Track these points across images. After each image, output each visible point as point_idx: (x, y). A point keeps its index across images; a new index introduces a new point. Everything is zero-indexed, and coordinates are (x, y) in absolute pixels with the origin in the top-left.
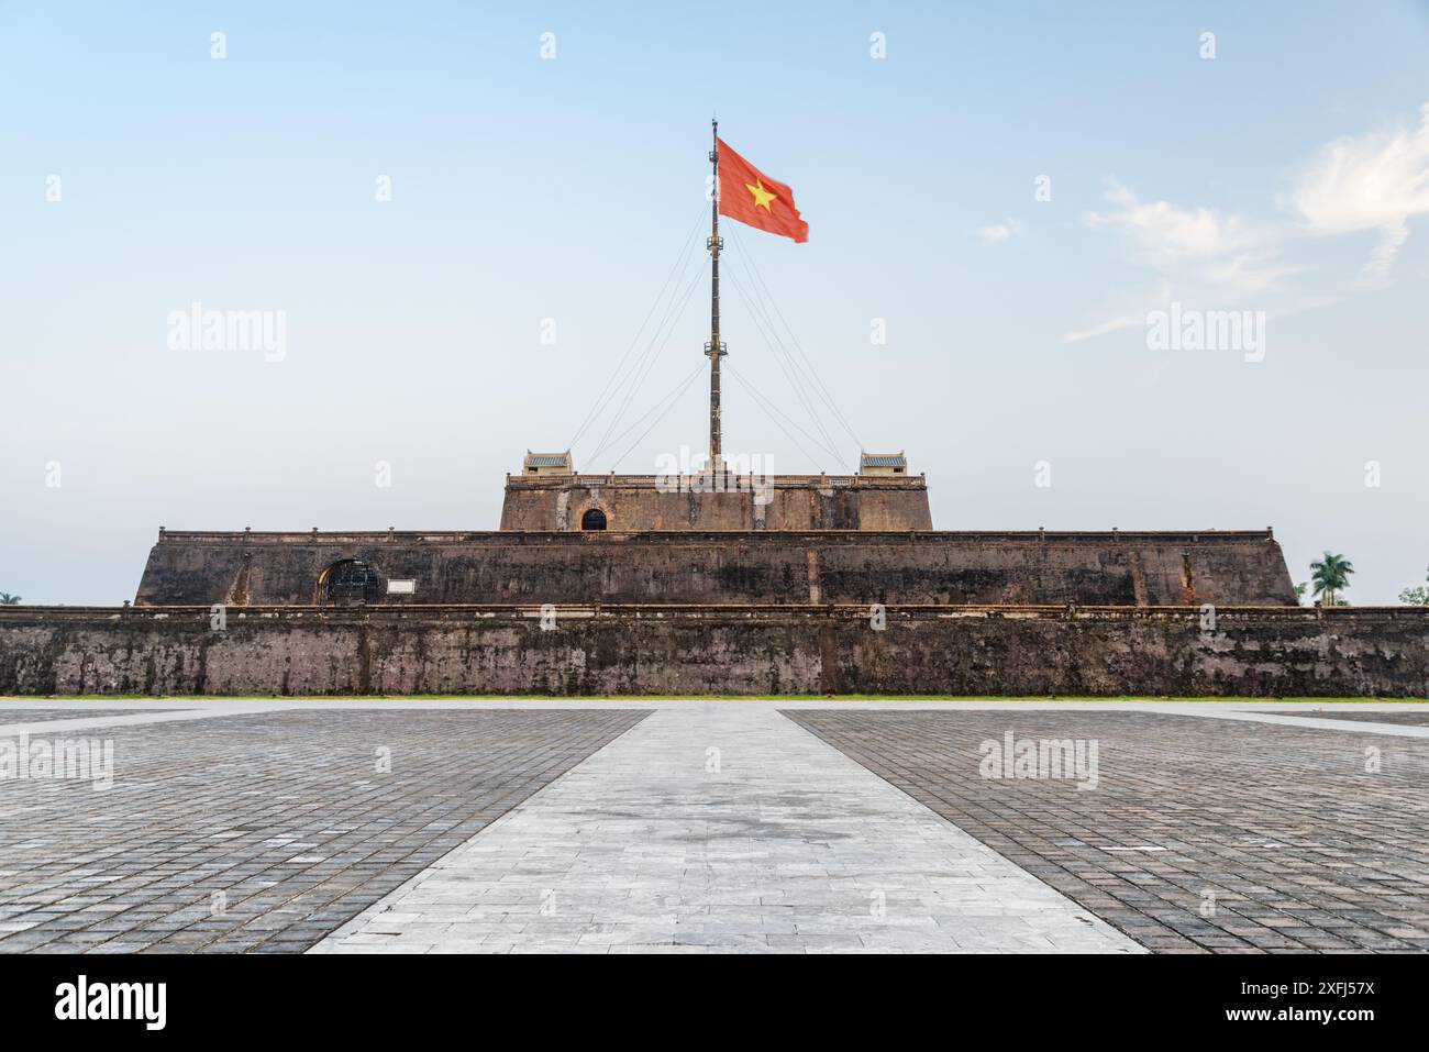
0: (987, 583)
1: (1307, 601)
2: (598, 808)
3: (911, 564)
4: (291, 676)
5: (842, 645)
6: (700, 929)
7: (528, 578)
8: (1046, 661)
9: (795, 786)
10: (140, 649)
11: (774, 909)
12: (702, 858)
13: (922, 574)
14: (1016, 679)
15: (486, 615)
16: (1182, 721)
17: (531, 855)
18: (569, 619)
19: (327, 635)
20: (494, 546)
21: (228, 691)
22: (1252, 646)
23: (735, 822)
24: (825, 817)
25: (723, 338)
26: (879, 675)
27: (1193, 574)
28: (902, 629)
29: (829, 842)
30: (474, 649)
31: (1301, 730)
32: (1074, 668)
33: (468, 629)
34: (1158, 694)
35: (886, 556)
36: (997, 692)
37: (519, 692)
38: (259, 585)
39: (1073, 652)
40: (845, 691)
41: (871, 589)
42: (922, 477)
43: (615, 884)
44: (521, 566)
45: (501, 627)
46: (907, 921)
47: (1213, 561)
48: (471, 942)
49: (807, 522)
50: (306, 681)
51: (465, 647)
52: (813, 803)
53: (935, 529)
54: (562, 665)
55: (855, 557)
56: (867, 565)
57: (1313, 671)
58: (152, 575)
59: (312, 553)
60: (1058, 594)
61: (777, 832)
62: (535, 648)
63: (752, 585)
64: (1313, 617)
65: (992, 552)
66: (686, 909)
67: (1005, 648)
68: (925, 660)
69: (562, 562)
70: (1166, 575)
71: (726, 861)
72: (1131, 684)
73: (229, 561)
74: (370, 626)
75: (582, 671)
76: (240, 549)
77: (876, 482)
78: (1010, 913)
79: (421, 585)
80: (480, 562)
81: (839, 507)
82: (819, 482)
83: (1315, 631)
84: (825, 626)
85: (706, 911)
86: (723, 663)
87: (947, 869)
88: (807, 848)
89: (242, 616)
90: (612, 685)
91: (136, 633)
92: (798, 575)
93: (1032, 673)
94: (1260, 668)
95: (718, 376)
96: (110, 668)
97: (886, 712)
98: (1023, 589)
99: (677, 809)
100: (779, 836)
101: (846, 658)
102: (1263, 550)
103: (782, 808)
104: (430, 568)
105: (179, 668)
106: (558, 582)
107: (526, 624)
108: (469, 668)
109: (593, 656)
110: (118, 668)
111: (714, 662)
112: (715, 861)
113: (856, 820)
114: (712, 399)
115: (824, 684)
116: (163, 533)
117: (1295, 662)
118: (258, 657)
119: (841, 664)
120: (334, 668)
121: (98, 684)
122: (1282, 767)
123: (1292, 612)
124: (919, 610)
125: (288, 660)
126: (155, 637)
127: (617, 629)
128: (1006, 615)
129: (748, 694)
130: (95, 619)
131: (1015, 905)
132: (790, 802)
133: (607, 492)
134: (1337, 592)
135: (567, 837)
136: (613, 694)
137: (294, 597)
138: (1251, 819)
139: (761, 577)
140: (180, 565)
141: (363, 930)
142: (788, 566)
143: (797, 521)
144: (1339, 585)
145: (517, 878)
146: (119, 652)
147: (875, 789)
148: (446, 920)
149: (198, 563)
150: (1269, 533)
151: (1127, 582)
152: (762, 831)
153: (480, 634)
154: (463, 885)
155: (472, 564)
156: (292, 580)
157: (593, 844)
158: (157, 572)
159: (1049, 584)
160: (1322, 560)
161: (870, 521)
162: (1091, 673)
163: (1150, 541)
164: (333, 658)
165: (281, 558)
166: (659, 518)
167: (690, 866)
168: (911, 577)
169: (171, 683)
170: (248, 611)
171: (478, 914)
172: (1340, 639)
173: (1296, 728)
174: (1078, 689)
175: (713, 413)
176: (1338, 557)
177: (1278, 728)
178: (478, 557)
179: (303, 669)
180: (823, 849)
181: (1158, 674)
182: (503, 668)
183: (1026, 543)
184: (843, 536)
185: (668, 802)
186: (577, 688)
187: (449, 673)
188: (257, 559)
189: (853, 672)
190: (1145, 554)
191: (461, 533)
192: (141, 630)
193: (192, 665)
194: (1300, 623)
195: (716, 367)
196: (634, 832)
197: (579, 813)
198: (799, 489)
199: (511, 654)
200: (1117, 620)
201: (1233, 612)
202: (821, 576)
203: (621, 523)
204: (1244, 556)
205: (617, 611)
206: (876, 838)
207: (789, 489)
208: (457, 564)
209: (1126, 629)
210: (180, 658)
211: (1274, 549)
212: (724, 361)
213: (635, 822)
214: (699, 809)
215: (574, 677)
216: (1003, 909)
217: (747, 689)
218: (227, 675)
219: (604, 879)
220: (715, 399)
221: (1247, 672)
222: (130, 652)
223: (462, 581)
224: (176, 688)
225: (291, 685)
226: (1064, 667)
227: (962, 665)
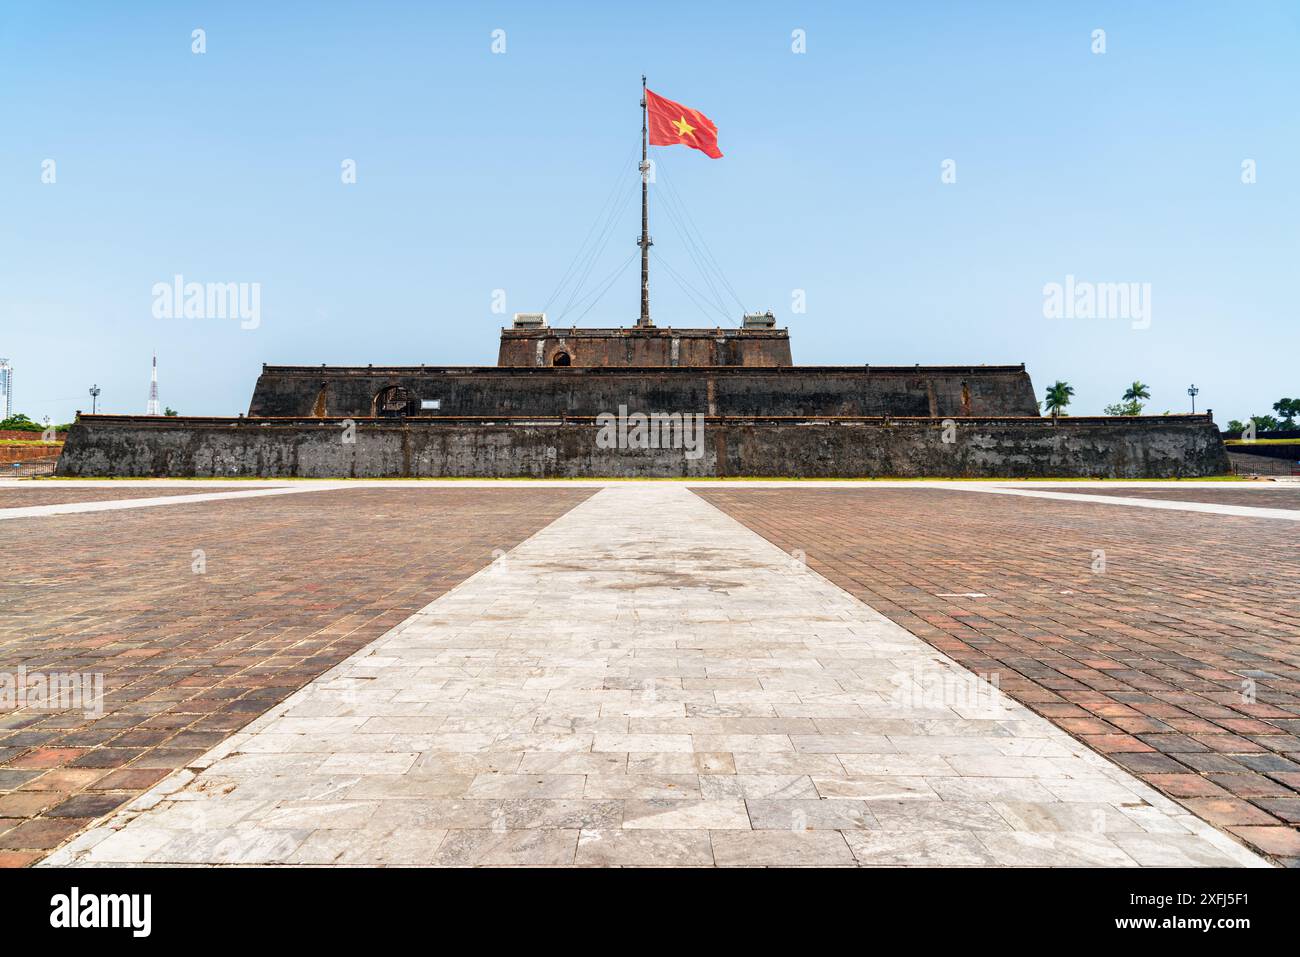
0: (829, 402)
1: (1045, 413)
2: (555, 562)
3: (778, 389)
4: (356, 465)
5: (731, 444)
6: (626, 673)
7: (517, 399)
8: (868, 454)
9: (701, 544)
10: (252, 447)
11: (688, 652)
12: (630, 604)
13: (785, 396)
14: (849, 465)
15: (488, 424)
16: (964, 494)
17: (498, 602)
18: (545, 426)
19: (380, 437)
20: (493, 377)
21: (313, 474)
22: (1009, 444)
23: (656, 573)
24: (724, 569)
25: (650, 234)
26: (756, 464)
27: (970, 395)
28: (771, 432)
29: (728, 590)
30: (481, 447)
31: (1049, 502)
32: (887, 459)
33: (476, 433)
34: (944, 476)
35: (761, 384)
36: (835, 475)
37: (511, 476)
38: (333, 403)
39: (887, 448)
40: (733, 475)
41: (750, 406)
42: (786, 331)
43: (560, 628)
44: (512, 390)
45: (499, 432)
46: (797, 664)
47: (983, 386)
48: (434, 686)
49: (708, 361)
50: (367, 468)
51: (474, 445)
52: (715, 558)
53: (794, 365)
54: (540, 458)
55: (739, 384)
56: (748, 390)
57: (1049, 460)
58: (259, 397)
59: (368, 382)
60: (877, 410)
61: (689, 582)
62: (522, 446)
63: (670, 403)
64: (1051, 424)
65: (833, 381)
66: (615, 652)
67: (841, 446)
68: (787, 454)
69: (540, 388)
70: (951, 396)
71: (650, 607)
72: (925, 470)
73: (312, 387)
74: (409, 431)
75: (554, 461)
76: (318, 378)
77: (755, 334)
78: (879, 656)
79: (443, 404)
80: (484, 388)
81: (729, 351)
82: (716, 333)
83: (1052, 433)
84: (719, 430)
85: (631, 654)
86: (650, 456)
87: (822, 614)
88: (711, 595)
89: (321, 424)
90: (574, 471)
91: (249, 436)
92: (701, 397)
93: (858, 462)
94: (1013, 458)
95: (646, 260)
96: (232, 459)
97: (760, 489)
98: (854, 405)
99: (614, 562)
100: (690, 585)
101: (733, 453)
102: (1018, 379)
103: (692, 562)
104: (450, 392)
105: (279, 459)
106: (537, 401)
107: (516, 430)
108: (477, 459)
109: (562, 451)
110: (237, 459)
111: (644, 455)
112: (642, 606)
113: (748, 571)
114: (643, 276)
115: (718, 470)
116: (265, 368)
117: (1036, 454)
118: (334, 452)
119: (730, 456)
120: (385, 460)
121: (224, 469)
122: (1047, 528)
123: (1037, 421)
124: (783, 420)
125: (354, 454)
126: (262, 438)
127: (577, 433)
128: (842, 424)
129: (666, 477)
130: (220, 425)
131: (882, 647)
132: (698, 557)
133: (571, 341)
134: (1062, 408)
135: (530, 586)
136: (575, 477)
137: (357, 412)
138: (1042, 570)
139: (675, 398)
140: (278, 390)
141: (346, 675)
142: (694, 390)
143: (699, 360)
144: (1064, 404)
145: (483, 623)
146: (238, 448)
147: (760, 547)
148: (417, 665)
149: (291, 388)
150: (1022, 367)
151: (925, 401)
152: (677, 581)
153: (484, 437)
154: (439, 630)
155: (478, 389)
156: (356, 400)
157: (548, 593)
158: (262, 395)
159: (871, 402)
160: (1054, 385)
161: (750, 360)
162: (899, 462)
163: (940, 374)
164: (385, 453)
165: (347, 385)
166: (606, 358)
167: (622, 612)
168: (777, 398)
169: (274, 470)
170: (326, 421)
171: (444, 658)
172: (1068, 439)
173: (1046, 499)
174: (889, 472)
175: (643, 286)
176: (1065, 384)
177: (1034, 500)
178: (482, 385)
179: (365, 459)
180: (723, 596)
181: (945, 463)
182: (501, 460)
183: (856, 375)
184: (732, 370)
185: (608, 557)
186: (551, 472)
187: (464, 463)
188: (331, 385)
189: (738, 462)
190: (936, 382)
191: (471, 368)
192: (252, 433)
193: (288, 457)
194: (1042, 427)
195: (644, 254)
196: (580, 583)
197: (540, 566)
198: (702, 338)
199: (505, 451)
200: (918, 426)
201: (996, 421)
202: (716, 397)
203: (579, 361)
204: (1004, 382)
205: (578, 421)
206: (763, 587)
207: (695, 338)
208: (468, 389)
209: (923, 432)
210: (280, 453)
211: (1026, 378)
212: (650, 250)
213: (580, 573)
214: (631, 562)
215: (548, 466)
216: (873, 651)
217: (665, 474)
218: (312, 464)
219: (552, 623)
220: (644, 276)
221: (1004, 461)
222: (245, 448)
223: (471, 401)
224: (278, 473)
225: (356, 471)
226: (880, 458)
227: (812, 457)
